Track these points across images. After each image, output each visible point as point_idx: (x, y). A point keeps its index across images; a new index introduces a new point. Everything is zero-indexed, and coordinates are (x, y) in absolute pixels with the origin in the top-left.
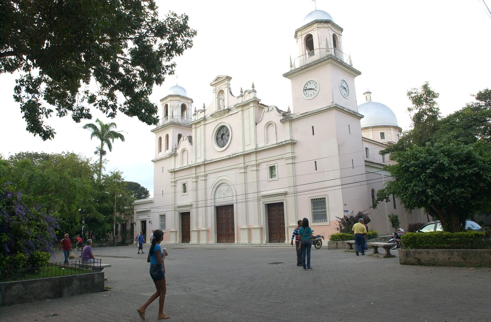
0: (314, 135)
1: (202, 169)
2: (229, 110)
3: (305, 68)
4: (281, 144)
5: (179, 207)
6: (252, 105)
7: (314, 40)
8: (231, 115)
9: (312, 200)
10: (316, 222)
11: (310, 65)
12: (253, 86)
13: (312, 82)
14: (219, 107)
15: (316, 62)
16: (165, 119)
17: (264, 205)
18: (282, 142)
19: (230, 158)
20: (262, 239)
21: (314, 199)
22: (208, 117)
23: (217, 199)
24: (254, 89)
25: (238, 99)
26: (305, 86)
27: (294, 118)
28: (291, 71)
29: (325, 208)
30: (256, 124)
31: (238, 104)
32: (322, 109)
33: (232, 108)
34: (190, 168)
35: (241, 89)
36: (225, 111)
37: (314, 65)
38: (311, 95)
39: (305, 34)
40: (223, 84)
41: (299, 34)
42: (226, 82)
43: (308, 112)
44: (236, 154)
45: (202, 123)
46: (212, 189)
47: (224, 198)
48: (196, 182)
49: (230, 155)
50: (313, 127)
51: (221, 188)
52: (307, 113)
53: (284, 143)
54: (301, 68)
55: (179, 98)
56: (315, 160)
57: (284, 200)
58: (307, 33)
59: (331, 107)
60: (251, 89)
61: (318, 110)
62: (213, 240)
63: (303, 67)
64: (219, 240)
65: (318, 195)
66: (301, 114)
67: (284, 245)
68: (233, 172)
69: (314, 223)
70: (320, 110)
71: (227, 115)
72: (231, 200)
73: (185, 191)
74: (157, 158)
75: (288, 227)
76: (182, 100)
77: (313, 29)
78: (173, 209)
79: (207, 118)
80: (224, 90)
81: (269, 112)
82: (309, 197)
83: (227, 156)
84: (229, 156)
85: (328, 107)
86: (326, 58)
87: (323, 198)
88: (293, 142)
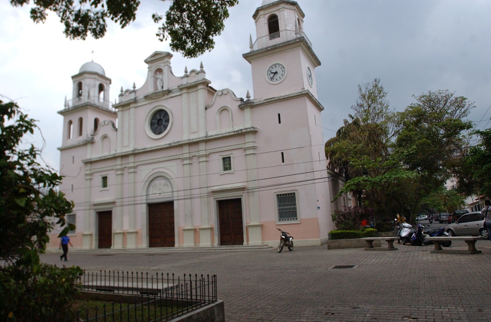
0: (280, 122)
1: (131, 159)
2: (169, 92)
3: (271, 50)
4: (240, 132)
5: (95, 205)
6: (200, 87)
7: (279, 21)
8: (172, 97)
9: (278, 195)
10: (283, 220)
11: (277, 46)
12: (202, 67)
13: (277, 66)
14: (156, 87)
15: (285, 44)
16: (77, 99)
17: (216, 201)
18: (241, 130)
19: (170, 147)
20: (213, 241)
21: (281, 195)
22: (141, 99)
23: (150, 196)
24: (203, 69)
25: (182, 79)
26: (269, 69)
27: (255, 104)
28: (250, 53)
29: (295, 204)
30: (206, 109)
31: (182, 85)
32: (292, 95)
33: (174, 90)
34: (114, 158)
35: (186, 68)
36: (164, 93)
37: (282, 47)
38: (277, 79)
39: (269, 13)
40: (162, 61)
41: (261, 13)
42: (166, 59)
43: (274, 98)
44: (179, 142)
45: (132, 106)
46: (144, 183)
47: (160, 194)
48: (122, 174)
49: (171, 144)
50: (279, 115)
51: (157, 182)
52: (272, 98)
53: (243, 131)
54: (266, 49)
55: (96, 76)
56: (282, 151)
57: (242, 196)
58: (271, 12)
59: (303, 93)
60: (199, 69)
61: (287, 96)
62: (144, 244)
63: (269, 48)
64: (152, 243)
65: (285, 190)
66: (265, 100)
67: (242, 248)
68: (174, 163)
69: (280, 222)
70: (289, 96)
71: (166, 97)
72: (171, 196)
73: (105, 185)
74: (64, 146)
75: (247, 227)
76: (99, 79)
77: (279, 10)
78: (88, 208)
79: (139, 100)
80: (163, 69)
81: (223, 96)
82: (274, 193)
83: (166, 145)
84: (169, 144)
85: (300, 94)
86: (298, 40)
87: (291, 194)
88: (255, 130)
